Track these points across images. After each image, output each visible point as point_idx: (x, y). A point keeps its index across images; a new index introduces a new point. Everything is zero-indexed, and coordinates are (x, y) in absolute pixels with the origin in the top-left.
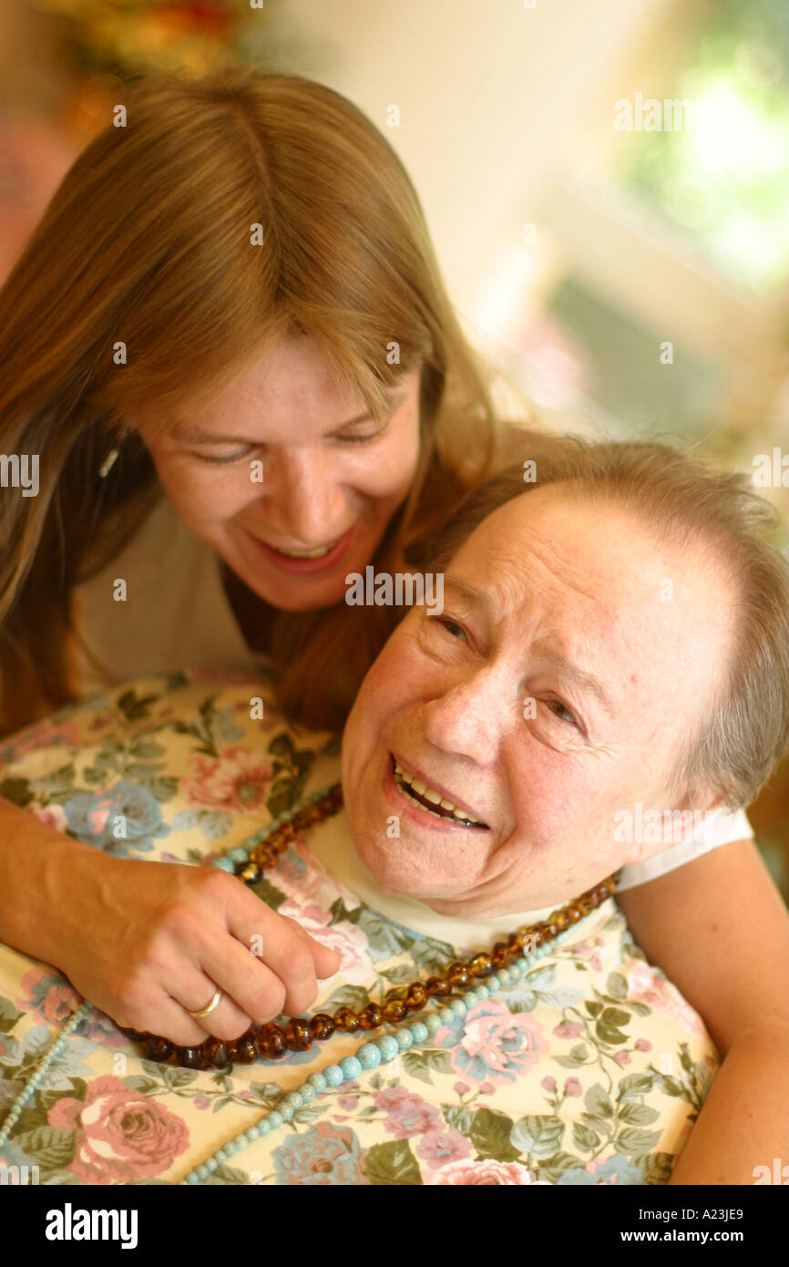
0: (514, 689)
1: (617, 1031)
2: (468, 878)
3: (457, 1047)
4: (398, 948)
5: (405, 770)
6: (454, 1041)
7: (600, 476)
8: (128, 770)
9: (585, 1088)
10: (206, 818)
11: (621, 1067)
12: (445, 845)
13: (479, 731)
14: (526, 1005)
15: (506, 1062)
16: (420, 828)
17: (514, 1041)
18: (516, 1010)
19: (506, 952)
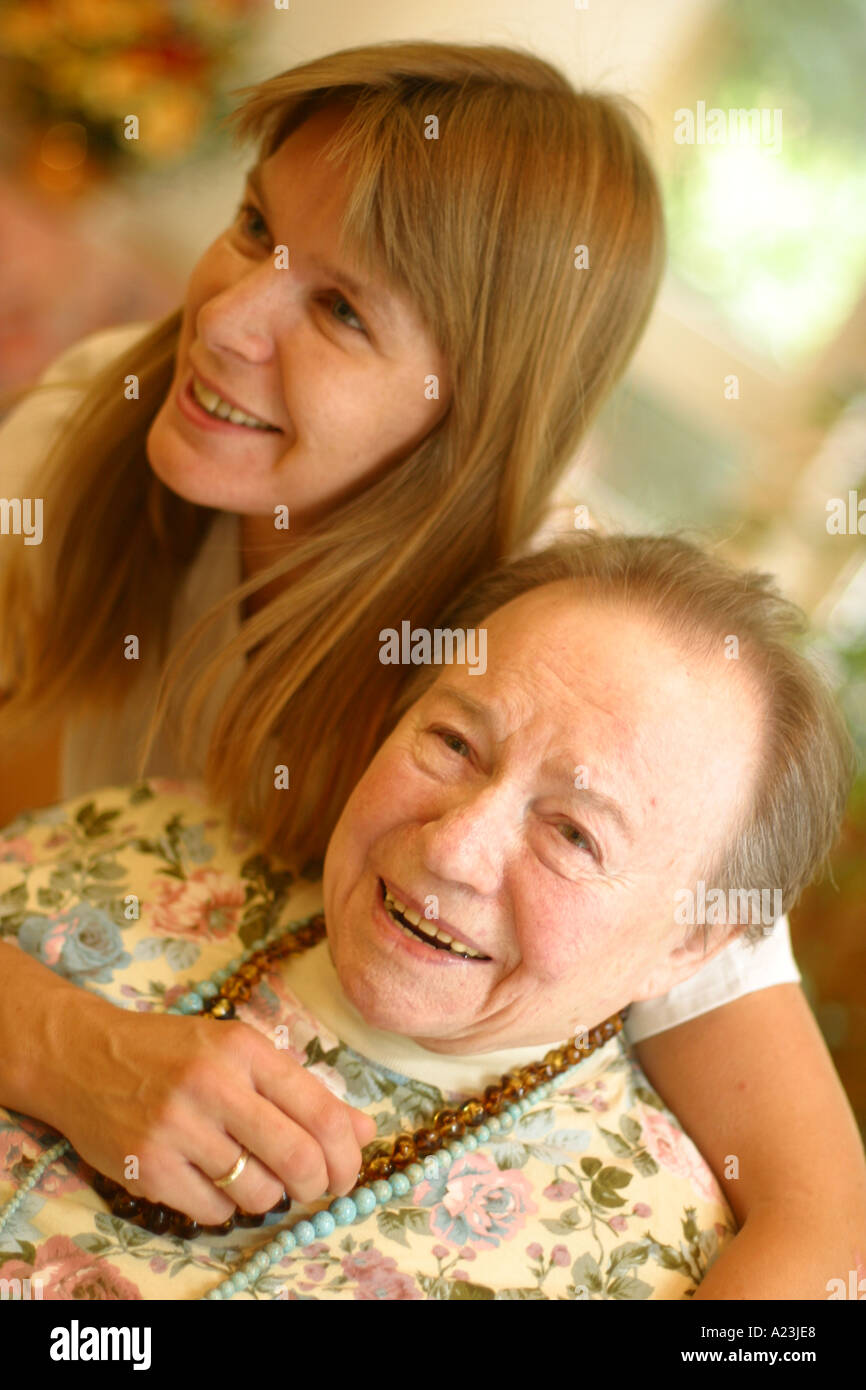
0: (520, 812)
1: (614, 1194)
2: (466, 1015)
3: (437, 1206)
4: (379, 1095)
5: (397, 898)
6: (435, 1200)
7: (617, 575)
8: (85, 892)
9: (574, 1258)
10: (172, 946)
11: (616, 1234)
12: (443, 979)
13: (482, 857)
14: (516, 1160)
15: (489, 1224)
16: (416, 961)
17: (500, 1201)
18: (504, 1166)
19: (499, 1096)
